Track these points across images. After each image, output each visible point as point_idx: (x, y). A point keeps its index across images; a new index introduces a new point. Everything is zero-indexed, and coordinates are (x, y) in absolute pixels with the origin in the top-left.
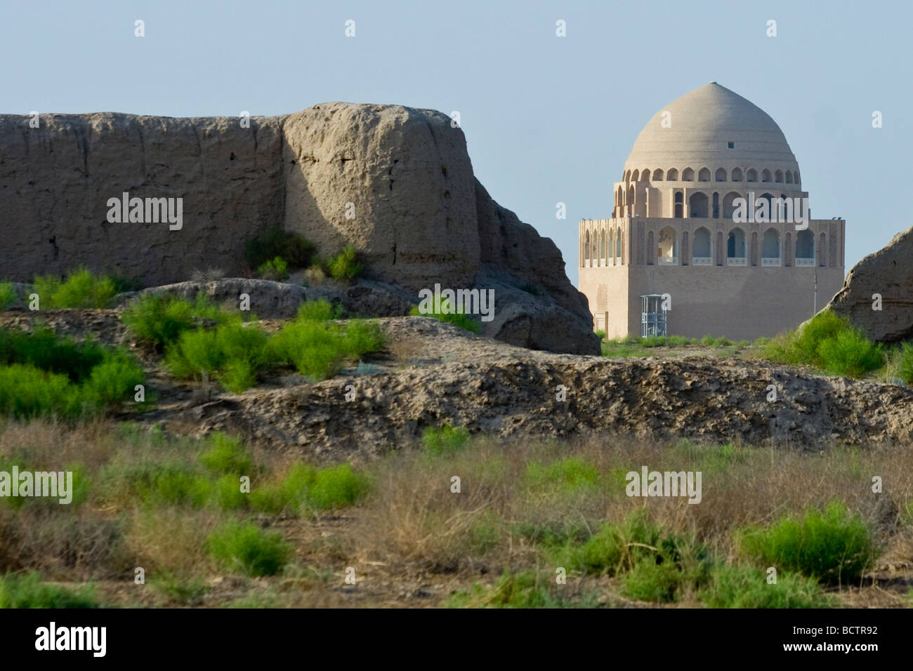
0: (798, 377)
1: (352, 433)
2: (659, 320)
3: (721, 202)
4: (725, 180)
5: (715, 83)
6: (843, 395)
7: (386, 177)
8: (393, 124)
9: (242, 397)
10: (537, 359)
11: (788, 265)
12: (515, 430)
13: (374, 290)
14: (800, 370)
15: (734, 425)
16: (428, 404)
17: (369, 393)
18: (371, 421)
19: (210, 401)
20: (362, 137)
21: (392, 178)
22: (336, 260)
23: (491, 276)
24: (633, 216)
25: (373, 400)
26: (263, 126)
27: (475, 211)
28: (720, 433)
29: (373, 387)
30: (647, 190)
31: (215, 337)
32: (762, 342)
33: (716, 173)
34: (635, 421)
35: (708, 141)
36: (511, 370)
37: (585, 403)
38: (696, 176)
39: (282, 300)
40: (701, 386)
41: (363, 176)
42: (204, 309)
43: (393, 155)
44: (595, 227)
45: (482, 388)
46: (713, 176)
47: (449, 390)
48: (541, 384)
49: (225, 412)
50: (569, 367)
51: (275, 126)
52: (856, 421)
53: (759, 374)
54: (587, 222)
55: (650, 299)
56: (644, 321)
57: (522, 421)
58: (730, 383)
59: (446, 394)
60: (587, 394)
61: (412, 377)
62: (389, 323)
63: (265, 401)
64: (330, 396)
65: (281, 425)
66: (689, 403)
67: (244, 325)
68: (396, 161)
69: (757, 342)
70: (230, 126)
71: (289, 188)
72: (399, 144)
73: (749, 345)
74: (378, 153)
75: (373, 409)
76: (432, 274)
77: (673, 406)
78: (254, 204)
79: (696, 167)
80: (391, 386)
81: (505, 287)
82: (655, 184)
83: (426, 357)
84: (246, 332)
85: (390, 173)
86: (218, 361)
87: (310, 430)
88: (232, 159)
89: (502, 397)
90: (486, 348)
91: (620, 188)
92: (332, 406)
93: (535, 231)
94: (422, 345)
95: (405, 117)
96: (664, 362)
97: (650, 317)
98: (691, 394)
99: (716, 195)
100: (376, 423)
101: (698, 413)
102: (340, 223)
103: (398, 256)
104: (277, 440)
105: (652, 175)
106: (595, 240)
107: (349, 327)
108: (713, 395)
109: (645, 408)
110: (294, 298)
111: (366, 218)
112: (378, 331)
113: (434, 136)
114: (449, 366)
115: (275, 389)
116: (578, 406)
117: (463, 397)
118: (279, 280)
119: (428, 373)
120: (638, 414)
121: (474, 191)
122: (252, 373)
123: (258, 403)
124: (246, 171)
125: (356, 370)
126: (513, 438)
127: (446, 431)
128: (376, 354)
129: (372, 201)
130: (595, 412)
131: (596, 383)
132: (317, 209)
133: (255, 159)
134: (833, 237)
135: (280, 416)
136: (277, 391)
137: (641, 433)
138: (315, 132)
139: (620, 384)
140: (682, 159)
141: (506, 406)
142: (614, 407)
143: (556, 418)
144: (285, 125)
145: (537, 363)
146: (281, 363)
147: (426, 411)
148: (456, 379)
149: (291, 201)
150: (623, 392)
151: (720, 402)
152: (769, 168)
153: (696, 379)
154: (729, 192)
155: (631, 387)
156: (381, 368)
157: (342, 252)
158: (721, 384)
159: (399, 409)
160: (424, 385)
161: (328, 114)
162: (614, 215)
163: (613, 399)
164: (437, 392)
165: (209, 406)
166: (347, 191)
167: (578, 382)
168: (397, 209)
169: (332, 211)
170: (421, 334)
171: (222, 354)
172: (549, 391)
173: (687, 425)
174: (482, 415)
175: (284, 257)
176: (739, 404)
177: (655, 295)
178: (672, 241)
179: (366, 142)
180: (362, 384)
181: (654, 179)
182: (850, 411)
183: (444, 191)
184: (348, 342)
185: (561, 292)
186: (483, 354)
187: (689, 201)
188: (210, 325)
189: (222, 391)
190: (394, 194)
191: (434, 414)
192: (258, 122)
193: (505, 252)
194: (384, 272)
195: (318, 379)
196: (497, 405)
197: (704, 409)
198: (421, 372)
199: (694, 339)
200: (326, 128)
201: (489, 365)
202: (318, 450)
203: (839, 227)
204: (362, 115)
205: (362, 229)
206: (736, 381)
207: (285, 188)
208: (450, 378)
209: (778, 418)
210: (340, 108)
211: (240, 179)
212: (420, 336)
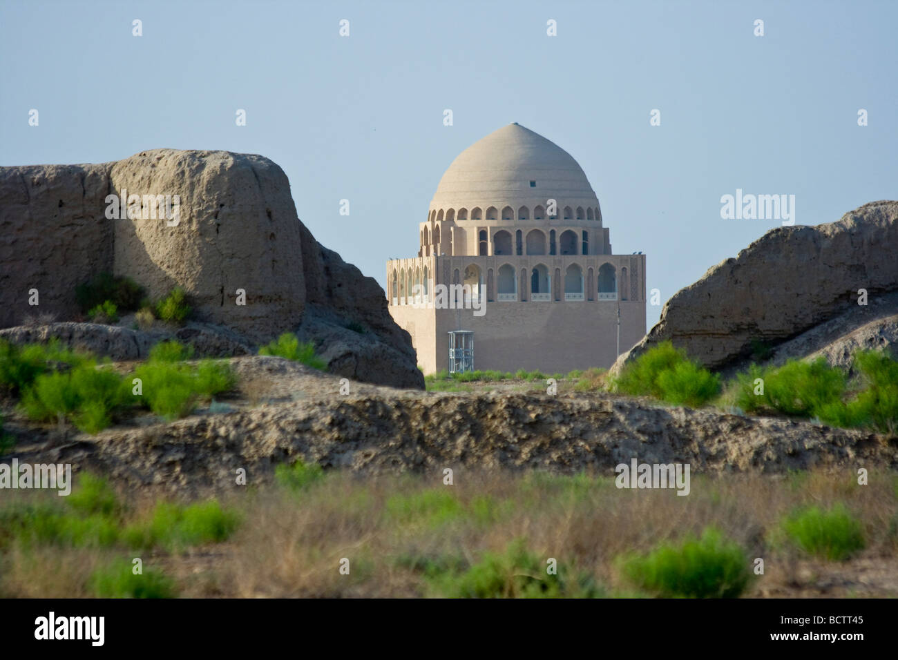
0: (639, 408)
1: (208, 471)
2: (466, 355)
3: (524, 239)
4: (528, 218)
5: (517, 124)
6: (683, 424)
7: (212, 221)
8: (218, 169)
9: (98, 439)
10: (384, 394)
11: (590, 299)
12: (365, 465)
13: (203, 331)
14: (639, 401)
15: (578, 455)
16: (281, 440)
17: (222, 431)
18: (225, 458)
19: (67, 442)
20: (188, 182)
21: (219, 222)
22: (165, 303)
23: (316, 316)
24: (439, 255)
25: (226, 437)
26: (90, 173)
27: (300, 253)
28: (565, 464)
29: (226, 425)
30: (452, 229)
31: (70, 380)
32: (575, 375)
33: (519, 211)
34: (481, 454)
35: (511, 180)
36: (360, 406)
37: (433, 436)
38: (500, 215)
39: (113, 343)
40: (545, 419)
41: (190, 221)
42: (56, 353)
43: (218, 199)
44: (402, 266)
45: (332, 424)
46: (516, 214)
47: (301, 426)
48: (390, 419)
49: (81, 454)
50: (416, 402)
51: (102, 173)
52: (697, 450)
53: (601, 405)
54: (395, 262)
55: (457, 335)
56: (452, 357)
57: (372, 457)
58: (573, 415)
59: (298, 431)
60: (434, 428)
61: (264, 415)
62: (238, 363)
63: (120, 442)
64: (184, 436)
65: (137, 465)
66: (533, 435)
67: (98, 368)
68: (222, 205)
69: (570, 375)
70: (58, 174)
71: (117, 234)
72: (225, 188)
73: (562, 378)
74: (204, 197)
75: (227, 447)
76: (259, 315)
77: (519, 439)
78: (83, 249)
79: (500, 206)
80: (243, 424)
81: (330, 325)
82: (459, 223)
83: (276, 396)
84: (100, 374)
85: (216, 217)
86: (73, 403)
87: (165, 469)
88: (60, 206)
89: (352, 432)
90: (333, 385)
91: (426, 228)
92: (186, 445)
93: (358, 271)
94: (272, 383)
95: (230, 162)
96: (509, 396)
97: (457, 353)
98: (535, 426)
99: (519, 232)
100: (229, 460)
101: (543, 444)
102: (168, 267)
103: (225, 298)
104: (134, 480)
105: (456, 214)
106: (403, 278)
107: (200, 368)
108: (557, 427)
109: (491, 441)
110: (124, 340)
111: (194, 260)
112: (228, 371)
113: (258, 179)
114: (300, 403)
115: (130, 429)
116: (426, 441)
117: (314, 434)
118: (109, 323)
119: (279, 411)
120: (484, 446)
121: (299, 233)
122: (107, 414)
123: (114, 444)
124: (74, 217)
125: (208, 409)
126: (364, 472)
127: (298, 467)
128: (228, 393)
129: (199, 244)
130: (443, 445)
131: (443, 417)
132: (145, 253)
133: (83, 205)
134: (634, 270)
135: (135, 456)
136: (132, 431)
137: (488, 465)
138: (142, 178)
139: (466, 417)
140: (484, 199)
141: (357, 440)
142: (461, 440)
143: (405, 453)
144: (112, 173)
145: (384, 400)
146: (134, 404)
147: (278, 448)
148: (307, 416)
149: (119, 246)
150: (469, 426)
151: (563, 433)
152: (570, 206)
153: (539, 411)
154: (533, 228)
155: (477, 420)
156: (232, 406)
157: (170, 295)
158: (564, 416)
159: (252, 447)
160: (275, 422)
161: (154, 160)
162: (420, 254)
163: (460, 432)
164: (290, 429)
165: (65, 448)
166: (174, 235)
167: (425, 417)
168: (224, 252)
169: (161, 255)
170: (271, 373)
171: (76, 396)
172: (397, 426)
173: (532, 456)
174: (333, 450)
175: (113, 300)
176: (583, 435)
177: (462, 331)
178: (477, 278)
179: (192, 187)
180: (215, 423)
181: (459, 218)
182: (690, 440)
183: (269, 234)
184: (200, 381)
185: (385, 330)
186: (331, 391)
187: (493, 238)
188: (65, 368)
189: (77, 432)
190: (221, 237)
191: (286, 451)
192: (85, 170)
193: (330, 292)
194: (212, 314)
195: (172, 418)
196: (347, 440)
197: (547, 441)
198: (273, 410)
199: (508, 374)
200: (152, 174)
201: (338, 402)
202: (174, 488)
203: (639, 262)
204: (187, 161)
205: (190, 272)
206: (579, 412)
207: (114, 234)
208: (302, 415)
209: (621, 449)
210: (166, 154)
211: (68, 225)
212: (269, 375)
